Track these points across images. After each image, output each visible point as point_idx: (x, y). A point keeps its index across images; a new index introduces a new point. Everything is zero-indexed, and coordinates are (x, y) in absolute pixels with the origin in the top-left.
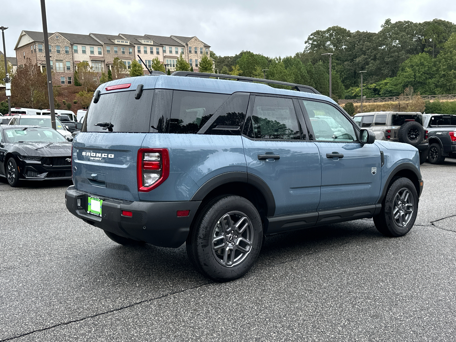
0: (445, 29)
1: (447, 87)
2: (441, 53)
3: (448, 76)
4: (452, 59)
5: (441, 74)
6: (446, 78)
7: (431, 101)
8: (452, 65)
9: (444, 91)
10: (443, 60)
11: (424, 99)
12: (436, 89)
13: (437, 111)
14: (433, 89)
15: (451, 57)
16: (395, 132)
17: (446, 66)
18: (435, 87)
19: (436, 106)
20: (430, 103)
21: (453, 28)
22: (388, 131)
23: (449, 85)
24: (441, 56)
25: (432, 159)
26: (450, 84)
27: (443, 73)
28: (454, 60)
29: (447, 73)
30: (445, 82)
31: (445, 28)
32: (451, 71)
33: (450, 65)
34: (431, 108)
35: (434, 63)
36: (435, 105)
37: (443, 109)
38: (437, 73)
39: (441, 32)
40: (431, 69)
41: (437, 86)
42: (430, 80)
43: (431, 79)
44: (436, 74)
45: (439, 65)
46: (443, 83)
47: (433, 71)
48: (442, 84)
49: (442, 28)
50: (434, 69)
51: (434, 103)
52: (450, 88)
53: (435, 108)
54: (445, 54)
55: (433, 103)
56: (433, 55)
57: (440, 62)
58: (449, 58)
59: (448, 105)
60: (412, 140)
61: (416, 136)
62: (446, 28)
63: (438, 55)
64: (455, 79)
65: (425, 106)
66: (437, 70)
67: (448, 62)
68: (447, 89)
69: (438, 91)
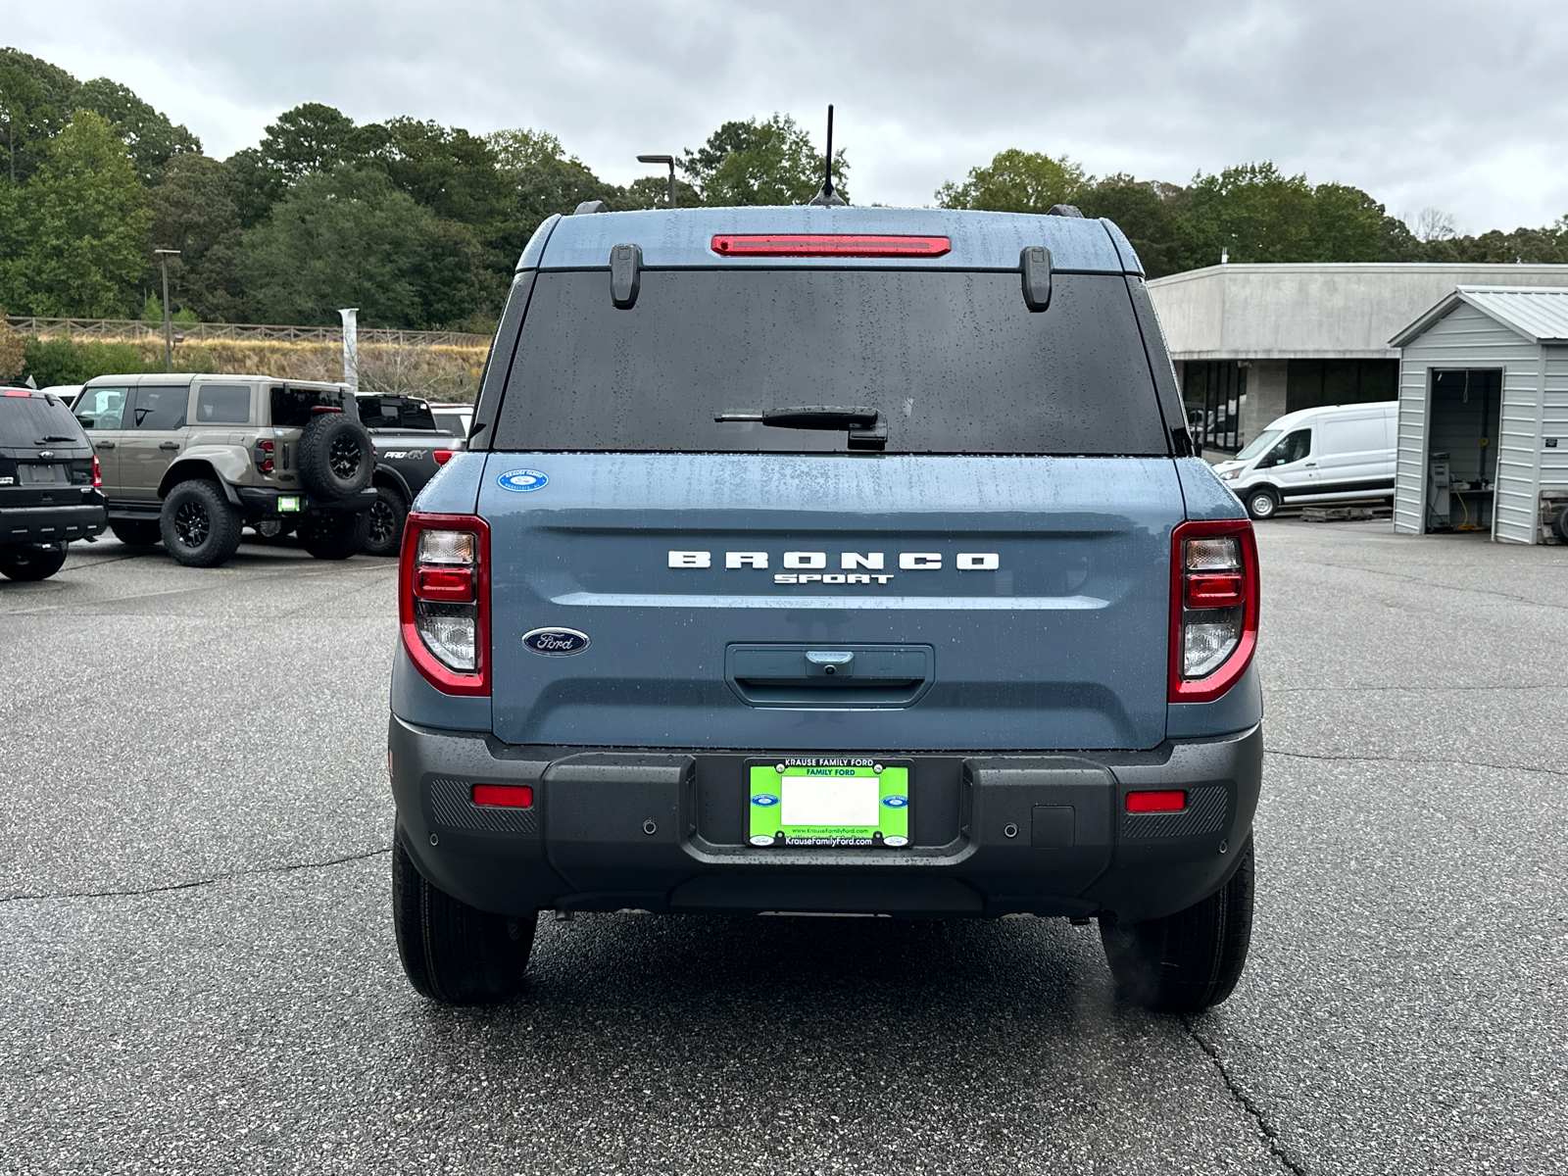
0: (48, 90)
1: (72, 292)
2: (43, 171)
3: (70, 256)
4: (80, 198)
5: (48, 245)
6: (66, 261)
7: (44, 339)
8: (83, 216)
9: (59, 305)
10: (53, 196)
11: (12, 327)
12: (31, 297)
13: (64, 374)
14: (20, 294)
15: (78, 191)
16: (284, 449)
17: (64, 221)
18: (29, 289)
19: (60, 358)
20: (38, 345)
21: (73, 90)
22: (265, 445)
23: (78, 288)
24: (44, 182)
25: (372, 539)
26: (79, 282)
27: (54, 242)
28: (90, 203)
29: (67, 242)
30: (64, 273)
31: (49, 87)
32: (80, 238)
33: (77, 217)
34: (45, 364)
35: (20, 205)
36: (58, 354)
37: (84, 367)
38: (32, 241)
39: (37, 100)
40: (8, 223)
41: (34, 286)
42: (10, 263)
43: (12, 260)
44: (29, 243)
45: (38, 215)
46: (56, 275)
47: (17, 232)
48: (52, 281)
49: (39, 85)
50: (23, 224)
51: (51, 345)
52: (80, 295)
53: (58, 362)
54: (56, 178)
55: (48, 345)
56: (12, 175)
57: (40, 203)
58: (70, 193)
59: (100, 355)
60: (341, 477)
61: (353, 463)
62: (54, 88)
63: (33, 177)
64: (95, 265)
65: (25, 356)
66: (33, 230)
67: (68, 207)
68: (72, 299)
69: (39, 303)
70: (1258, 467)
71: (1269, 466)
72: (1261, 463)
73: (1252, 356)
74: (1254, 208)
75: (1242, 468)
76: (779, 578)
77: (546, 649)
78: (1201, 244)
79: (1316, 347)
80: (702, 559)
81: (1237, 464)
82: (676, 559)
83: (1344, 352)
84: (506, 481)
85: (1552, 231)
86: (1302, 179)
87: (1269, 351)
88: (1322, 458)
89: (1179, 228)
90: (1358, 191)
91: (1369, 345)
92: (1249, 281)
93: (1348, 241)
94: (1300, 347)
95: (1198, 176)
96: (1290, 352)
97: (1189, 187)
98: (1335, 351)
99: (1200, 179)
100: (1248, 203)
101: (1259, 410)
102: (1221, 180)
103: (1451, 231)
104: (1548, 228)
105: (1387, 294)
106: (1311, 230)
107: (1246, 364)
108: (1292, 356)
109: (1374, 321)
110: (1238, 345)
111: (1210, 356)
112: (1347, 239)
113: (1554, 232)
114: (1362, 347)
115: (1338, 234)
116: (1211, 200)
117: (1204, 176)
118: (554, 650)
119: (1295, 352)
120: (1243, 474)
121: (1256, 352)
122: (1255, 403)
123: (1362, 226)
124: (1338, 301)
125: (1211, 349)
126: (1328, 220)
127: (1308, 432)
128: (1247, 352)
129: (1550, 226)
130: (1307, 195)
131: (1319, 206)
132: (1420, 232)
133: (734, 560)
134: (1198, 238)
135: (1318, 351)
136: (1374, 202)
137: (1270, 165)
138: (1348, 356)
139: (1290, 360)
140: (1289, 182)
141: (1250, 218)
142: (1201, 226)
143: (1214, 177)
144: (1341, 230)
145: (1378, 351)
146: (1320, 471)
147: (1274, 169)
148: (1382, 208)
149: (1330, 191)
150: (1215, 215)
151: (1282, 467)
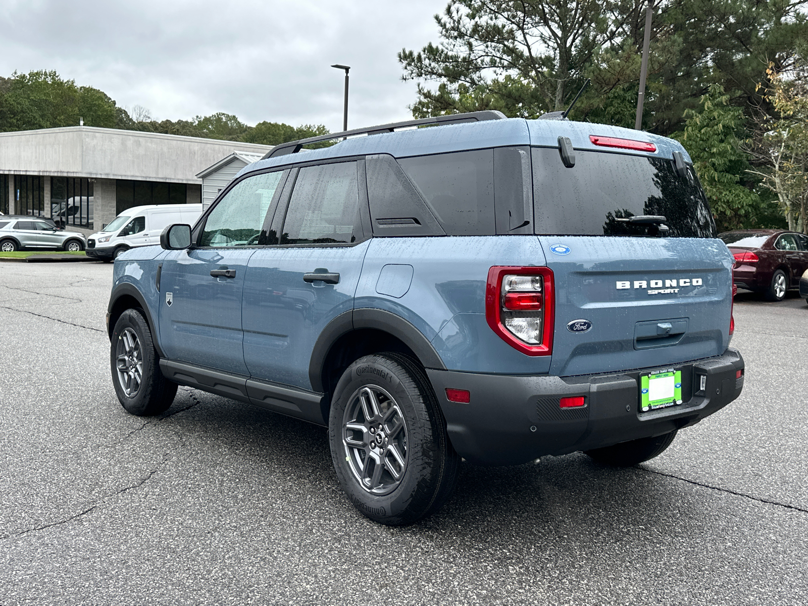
70: (119, 236)
71: (125, 235)
72: (120, 233)
73: (99, 176)
74: (48, 95)
75: (111, 236)
76: (650, 292)
77: (577, 330)
78: (19, 111)
79: (132, 174)
80: (627, 285)
81: (107, 234)
82: (619, 285)
83: (146, 177)
84: (554, 250)
85: (191, 123)
86: (73, 82)
87: (108, 174)
88: (151, 231)
89: (6, 100)
90: (101, 92)
91: (158, 175)
92: (95, 137)
93: (99, 118)
94: (124, 173)
95: (15, 73)
96: (119, 175)
97: (9, 79)
98: (141, 177)
99: (16, 75)
100: (45, 91)
101: (102, 205)
102: (28, 77)
103: (149, 118)
104: (189, 121)
105: (165, 149)
106: (80, 110)
107: (93, 180)
108: (120, 178)
109: (160, 163)
110: (92, 170)
111: (75, 175)
112: (99, 117)
113: (192, 123)
114: (155, 176)
115: (94, 114)
116: (23, 87)
117: (19, 74)
118: (580, 330)
119: (121, 176)
120: (111, 239)
121: (101, 174)
122: (100, 202)
123: (107, 111)
124: (141, 151)
125: (75, 171)
126: (88, 106)
127: (143, 218)
128: (96, 174)
129: (190, 120)
130: (76, 91)
131: (83, 98)
132: (134, 117)
133: (637, 284)
134: (18, 108)
135: (133, 176)
136: (110, 99)
137: (55, 72)
138: (148, 180)
139: (118, 180)
140: (66, 83)
141: (46, 100)
142: (18, 101)
143: (24, 75)
144: (95, 112)
145: (162, 178)
146: (150, 238)
147: (57, 75)
148: (114, 103)
149: (89, 90)
150: (26, 96)
151: (131, 236)
